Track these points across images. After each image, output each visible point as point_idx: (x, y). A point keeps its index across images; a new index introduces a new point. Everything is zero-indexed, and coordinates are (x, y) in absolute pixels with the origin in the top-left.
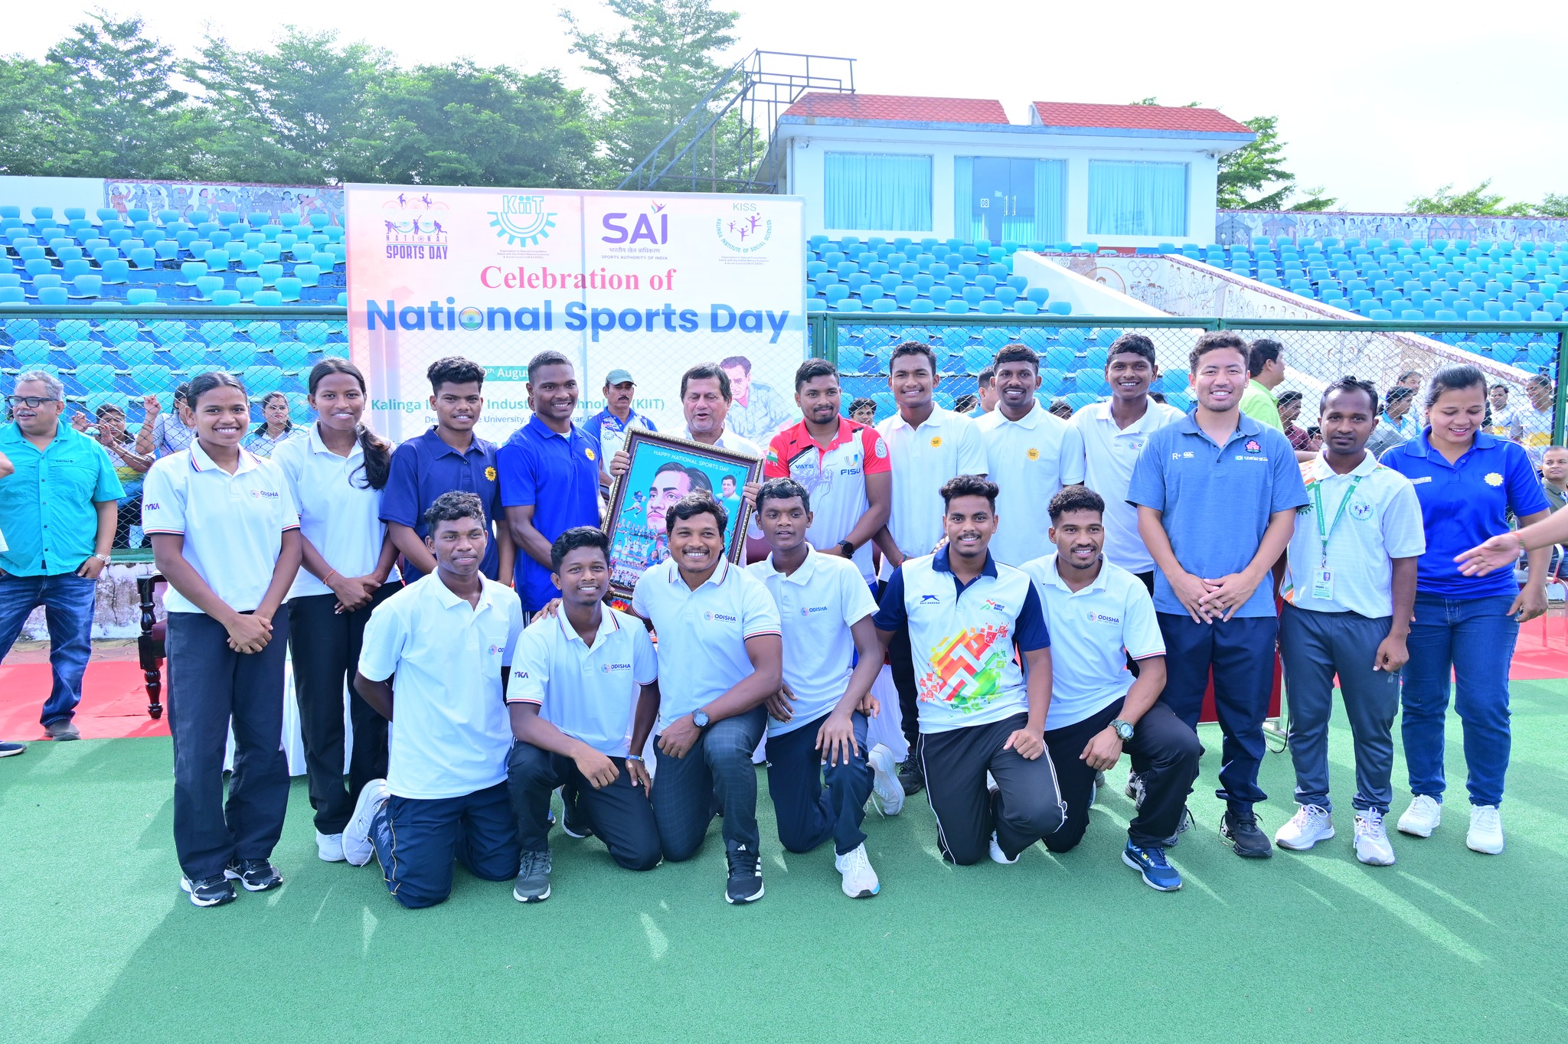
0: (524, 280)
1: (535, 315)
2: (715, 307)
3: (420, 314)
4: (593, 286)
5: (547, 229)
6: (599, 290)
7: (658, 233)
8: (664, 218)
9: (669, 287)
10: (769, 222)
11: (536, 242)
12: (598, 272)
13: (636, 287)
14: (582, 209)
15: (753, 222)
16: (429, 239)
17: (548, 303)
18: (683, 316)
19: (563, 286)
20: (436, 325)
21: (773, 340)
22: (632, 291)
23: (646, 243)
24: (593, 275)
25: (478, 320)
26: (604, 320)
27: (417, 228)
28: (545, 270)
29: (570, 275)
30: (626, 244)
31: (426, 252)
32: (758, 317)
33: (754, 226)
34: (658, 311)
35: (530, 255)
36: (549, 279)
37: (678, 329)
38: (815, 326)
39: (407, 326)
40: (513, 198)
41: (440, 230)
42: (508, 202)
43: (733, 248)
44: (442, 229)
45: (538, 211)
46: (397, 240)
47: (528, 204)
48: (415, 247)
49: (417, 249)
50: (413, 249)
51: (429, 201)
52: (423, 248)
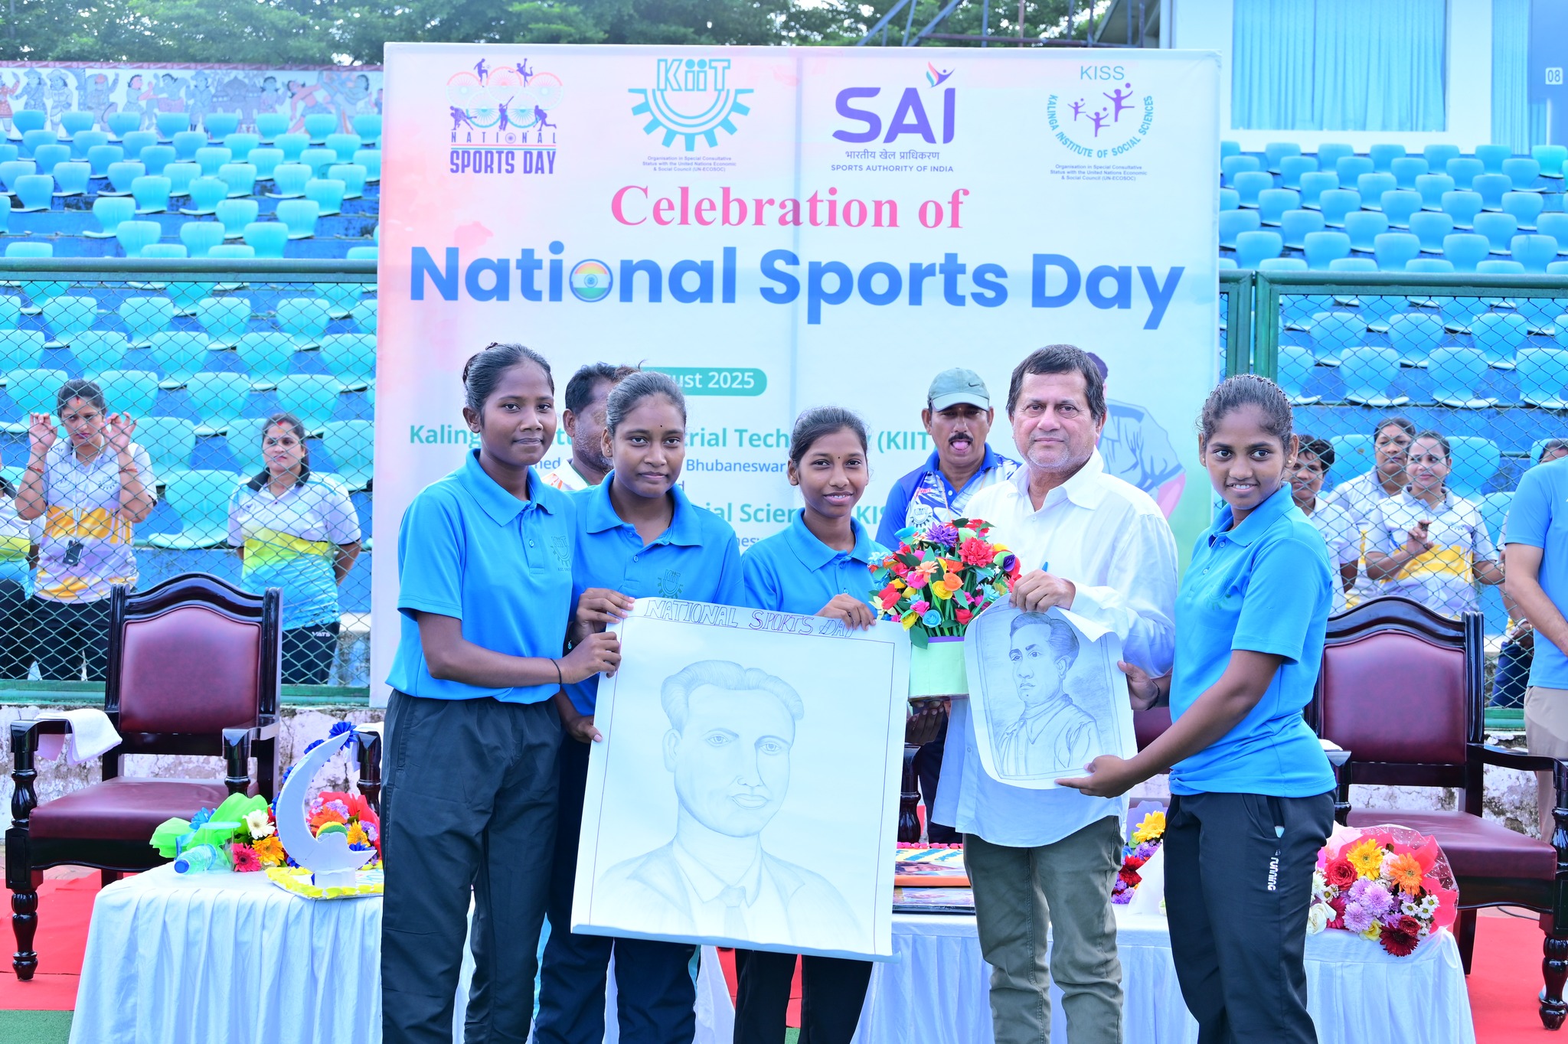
0: (691, 211)
1: (705, 271)
2: (1041, 262)
3: (501, 269)
4: (814, 221)
5: (735, 118)
6: (824, 229)
7: (936, 124)
8: (950, 94)
9: (955, 223)
10: (1148, 101)
11: (712, 141)
12: (824, 195)
13: (893, 222)
14: (798, 82)
15: (1118, 100)
16: (525, 138)
17: (730, 254)
18: (979, 277)
19: (759, 221)
20: (530, 293)
21: (1153, 323)
22: (885, 230)
23: (915, 141)
24: (814, 201)
25: (602, 282)
26: (831, 283)
27: (504, 118)
28: (726, 191)
29: (771, 202)
30: (878, 144)
31: (519, 162)
32: (1123, 277)
33: (1118, 107)
34: (933, 266)
35: (701, 165)
36: (735, 209)
37: (969, 300)
38: (1233, 296)
39: (478, 293)
40: (676, 64)
41: (544, 123)
42: (667, 71)
43: (1078, 149)
44: (548, 121)
45: (719, 87)
46: (469, 140)
47: (702, 75)
48: (500, 153)
49: (504, 156)
50: (496, 156)
51: (528, 71)
52: (513, 154)
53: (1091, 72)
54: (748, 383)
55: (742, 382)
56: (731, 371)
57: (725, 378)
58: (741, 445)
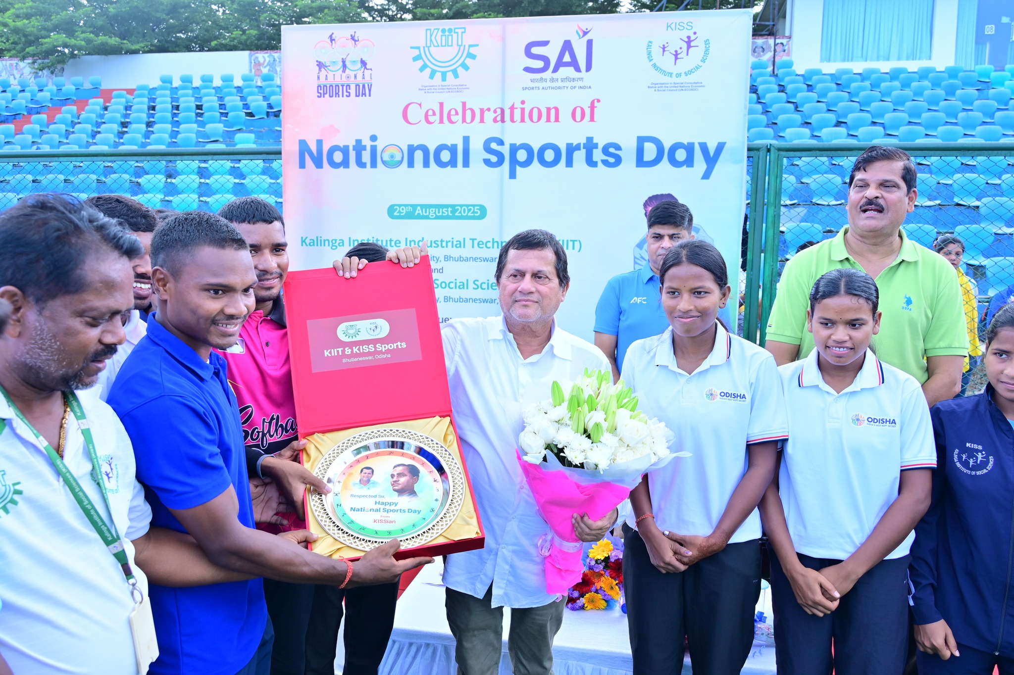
0: (444, 116)
1: (453, 150)
2: (641, 140)
3: (345, 151)
4: (512, 120)
5: (469, 62)
6: (518, 124)
7: (582, 63)
8: (590, 43)
9: (592, 119)
10: (707, 42)
12: (518, 105)
13: (557, 120)
14: (503, 39)
15: (689, 42)
16: (355, 77)
17: (466, 140)
18: (605, 151)
19: (482, 121)
20: (361, 164)
21: (706, 176)
22: (553, 124)
23: (569, 71)
24: (512, 108)
25: (398, 157)
26: (522, 156)
27: (344, 66)
28: (464, 104)
29: (489, 110)
30: (548, 74)
31: (353, 91)
32: (690, 148)
33: (689, 47)
34: (579, 144)
35: (450, 89)
36: (469, 114)
37: (600, 164)
38: (756, 158)
39: (334, 165)
40: (436, 31)
41: (365, 68)
42: (431, 36)
43: (664, 73)
44: (368, 67)
45: (460, 44)
46: (326, 79)
47: (450, 37)
48: (343, 86)
49: (345, 87)
50: (341, 87)
51: (356, 39)
52: (349, 86)
53: (673, 26)
54: (477, 213)
55: (474, 212)
56: (467, 206)
57: (464, 209)
58: (473, 247)
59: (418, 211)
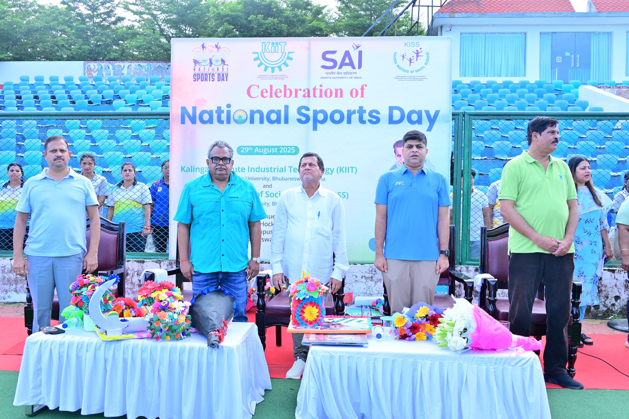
0: (273, 93)
1: (278, 113)
2: (391, 109)
3: (210, 113)
4: (315, 96)
5: (288, 62)
6: (318, 99)
8: (360, 53)
9: (362, 96)
10: (428, 54)
11: (280, 69)
12: (318, 87)
13: (341, 96)
14: (309, 49)
15: (417, 54)
16: (218, 69)
17: (286, 107)
19: (296, 96)
20: (220, 121)
21: (429, 129)
22: (339, 99)
23: (348, 68)
24: (315, 89)
25: (244, 117)
26: (320, 117)
27: (211, 63)
28: (285, 86)
29: (300, 90)
30: (336, 70)
31: (216, 77)
32: (419, 113)
33: (418, 56)
34: (355, 111)
35: (276, 78)
36: (288, 92)
37: (367, 122)
38: (457, 120)
39: (203, 122)
40: (268, 44)
41: (224, 64)
42: (265, 46)
43: (404, 70)
44: (226, 63)
45: (283, 51)
46: (199, 70)
47: (277, 47)
48: (210, 74)
49: (211, 75)
50: (208, 76)
51: (219, 47)
52: (214, 75)
53: (408, 44)
54: (293, 151)
55: (291, 151)
56: (287, 147)
57: (285, 149)
58: (291, 172)
59: (257, 150)
